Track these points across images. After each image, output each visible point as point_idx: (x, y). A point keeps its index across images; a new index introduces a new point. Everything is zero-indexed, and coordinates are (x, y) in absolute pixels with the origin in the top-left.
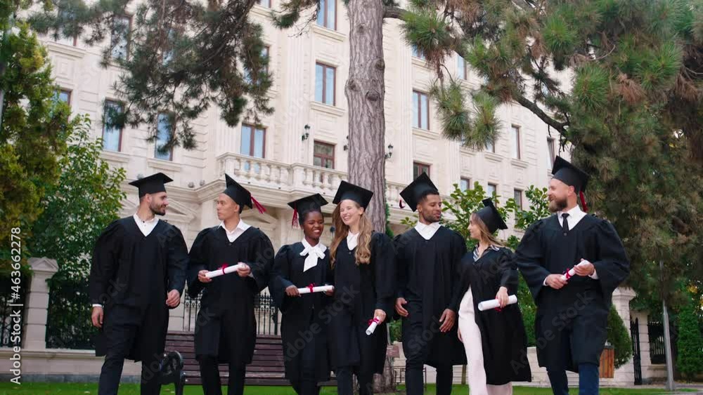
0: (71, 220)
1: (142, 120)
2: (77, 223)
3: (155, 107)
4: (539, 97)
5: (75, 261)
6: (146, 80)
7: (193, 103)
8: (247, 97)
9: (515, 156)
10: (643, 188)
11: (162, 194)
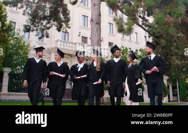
0: (15, 57)
1: (34, 30)
2: (16, 58)
3: (38, 26)
4: (143, 24)
5: (16, 68)
6: (35, 19)
7: (48, 25)
8: (63, 24)
9: (136, 41)
10: (172, 48)
11: (42, 52)
